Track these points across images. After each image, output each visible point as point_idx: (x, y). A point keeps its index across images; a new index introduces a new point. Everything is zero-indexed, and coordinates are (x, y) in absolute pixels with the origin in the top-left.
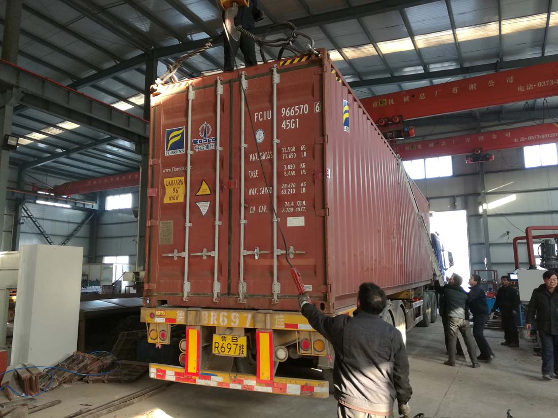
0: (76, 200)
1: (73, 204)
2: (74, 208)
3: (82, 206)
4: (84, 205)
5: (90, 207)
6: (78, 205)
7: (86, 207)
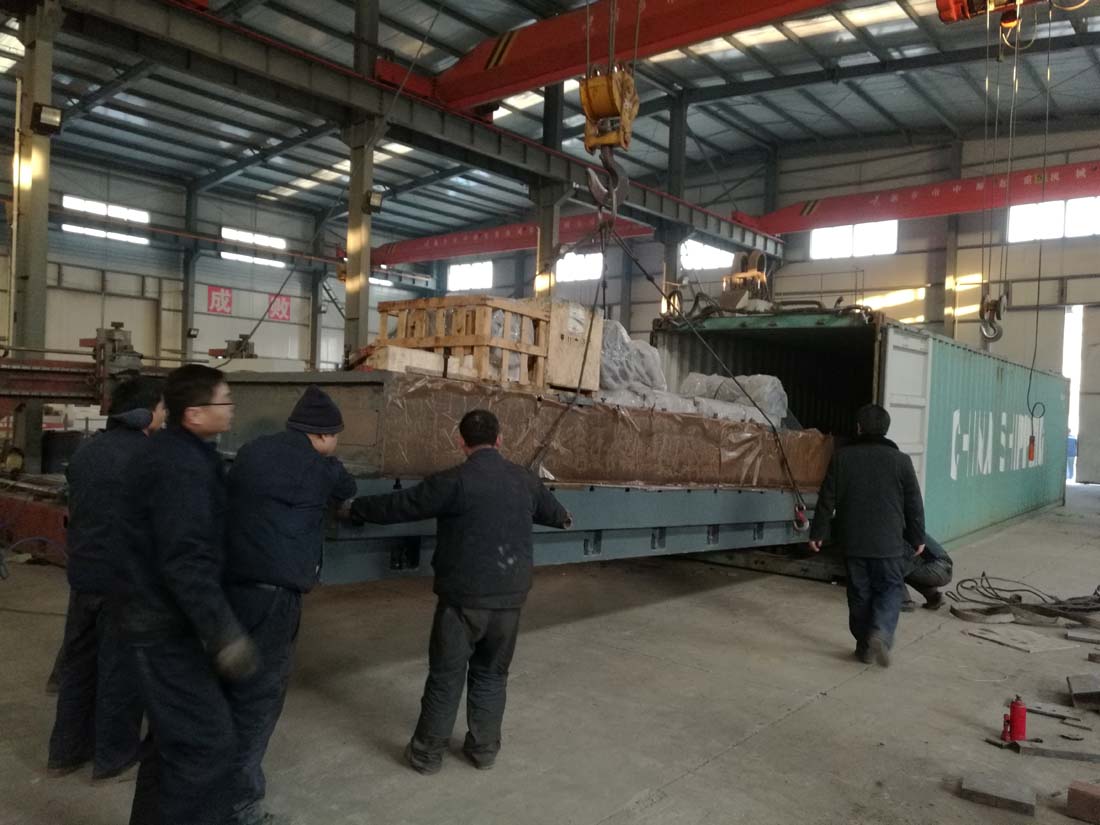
0: (401, 272)
1: (397, 280)
2: (397, 286)
3: (410, 283)
4: (414, 281)
5: (423, 285)
6: (404, 282)
7: (417, 284)
